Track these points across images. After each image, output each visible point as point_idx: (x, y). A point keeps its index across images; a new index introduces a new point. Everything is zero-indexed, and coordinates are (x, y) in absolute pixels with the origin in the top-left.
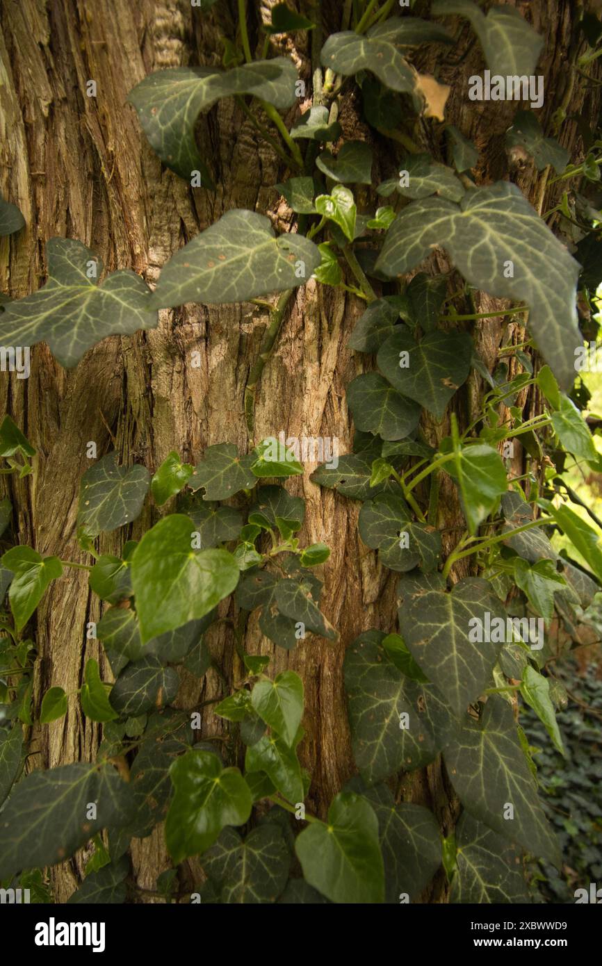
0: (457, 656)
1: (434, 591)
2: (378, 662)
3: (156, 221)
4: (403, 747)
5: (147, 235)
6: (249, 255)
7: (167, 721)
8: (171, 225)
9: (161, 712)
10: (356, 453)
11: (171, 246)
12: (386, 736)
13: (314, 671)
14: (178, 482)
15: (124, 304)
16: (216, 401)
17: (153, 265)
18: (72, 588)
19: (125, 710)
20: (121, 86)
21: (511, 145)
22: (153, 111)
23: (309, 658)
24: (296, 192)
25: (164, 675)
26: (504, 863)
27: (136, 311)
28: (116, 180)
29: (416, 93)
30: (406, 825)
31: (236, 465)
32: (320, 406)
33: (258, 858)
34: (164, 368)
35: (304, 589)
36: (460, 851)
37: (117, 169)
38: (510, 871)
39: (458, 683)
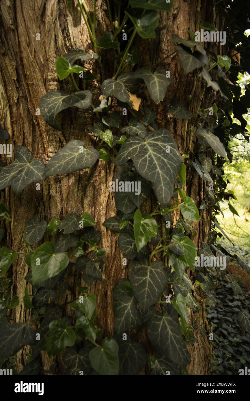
0: (148, 290)
1: (143, 266)
2: (125, 290)
3: (51, 138)
4: (130, 321)
5: (48, 142)
6: (76, 156)
7: (53, 309)
8: (56, 139)
9: (51, 306)
10: (118, 216)
11: (56, 146)
12: (125, 317)
13: (104, 293)
14: (56, 226)
15: (36, 172)
16: (71, 197)
17: (50, 152)
18: (24, 260)
19: (37, 305)
20: (39, 96)
21: (168, 112)
22: (46, 109)
23: (102, 288)
24: (96, 129)
25: (51, 293)
26: (173, 367)
27: (40, 174)
28: (38, 124)
29: (130, 102)
30: (134, 350)
31: (75, 221)
32: (106, 199)
33: (82, 359)
34: (54, 186)
35: (97, 265)
36: (156, 361)
37: (38, 120)
38: (175, 370)
39: (146, 299)
